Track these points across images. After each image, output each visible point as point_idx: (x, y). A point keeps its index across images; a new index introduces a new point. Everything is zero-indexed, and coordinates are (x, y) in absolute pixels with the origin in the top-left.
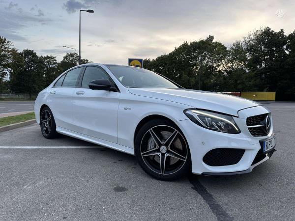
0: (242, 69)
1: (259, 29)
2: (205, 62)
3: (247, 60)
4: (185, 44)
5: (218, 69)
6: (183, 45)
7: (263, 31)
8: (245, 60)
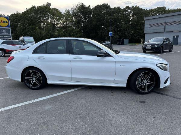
0: (71, 26)
1: (78, 4)
2: (49, 21)
3: (74, 21)
4: (34, 7)
5: (58, 26)
6: (32, 7)
7: (80, 5)
8: (72, 21)
